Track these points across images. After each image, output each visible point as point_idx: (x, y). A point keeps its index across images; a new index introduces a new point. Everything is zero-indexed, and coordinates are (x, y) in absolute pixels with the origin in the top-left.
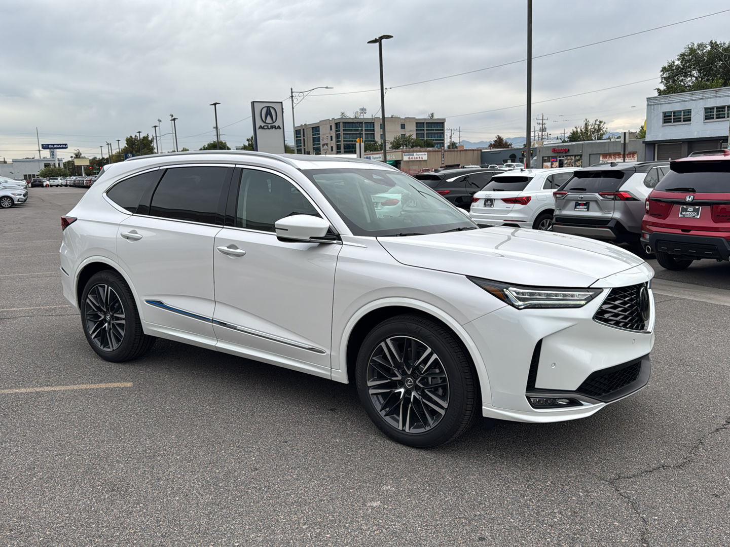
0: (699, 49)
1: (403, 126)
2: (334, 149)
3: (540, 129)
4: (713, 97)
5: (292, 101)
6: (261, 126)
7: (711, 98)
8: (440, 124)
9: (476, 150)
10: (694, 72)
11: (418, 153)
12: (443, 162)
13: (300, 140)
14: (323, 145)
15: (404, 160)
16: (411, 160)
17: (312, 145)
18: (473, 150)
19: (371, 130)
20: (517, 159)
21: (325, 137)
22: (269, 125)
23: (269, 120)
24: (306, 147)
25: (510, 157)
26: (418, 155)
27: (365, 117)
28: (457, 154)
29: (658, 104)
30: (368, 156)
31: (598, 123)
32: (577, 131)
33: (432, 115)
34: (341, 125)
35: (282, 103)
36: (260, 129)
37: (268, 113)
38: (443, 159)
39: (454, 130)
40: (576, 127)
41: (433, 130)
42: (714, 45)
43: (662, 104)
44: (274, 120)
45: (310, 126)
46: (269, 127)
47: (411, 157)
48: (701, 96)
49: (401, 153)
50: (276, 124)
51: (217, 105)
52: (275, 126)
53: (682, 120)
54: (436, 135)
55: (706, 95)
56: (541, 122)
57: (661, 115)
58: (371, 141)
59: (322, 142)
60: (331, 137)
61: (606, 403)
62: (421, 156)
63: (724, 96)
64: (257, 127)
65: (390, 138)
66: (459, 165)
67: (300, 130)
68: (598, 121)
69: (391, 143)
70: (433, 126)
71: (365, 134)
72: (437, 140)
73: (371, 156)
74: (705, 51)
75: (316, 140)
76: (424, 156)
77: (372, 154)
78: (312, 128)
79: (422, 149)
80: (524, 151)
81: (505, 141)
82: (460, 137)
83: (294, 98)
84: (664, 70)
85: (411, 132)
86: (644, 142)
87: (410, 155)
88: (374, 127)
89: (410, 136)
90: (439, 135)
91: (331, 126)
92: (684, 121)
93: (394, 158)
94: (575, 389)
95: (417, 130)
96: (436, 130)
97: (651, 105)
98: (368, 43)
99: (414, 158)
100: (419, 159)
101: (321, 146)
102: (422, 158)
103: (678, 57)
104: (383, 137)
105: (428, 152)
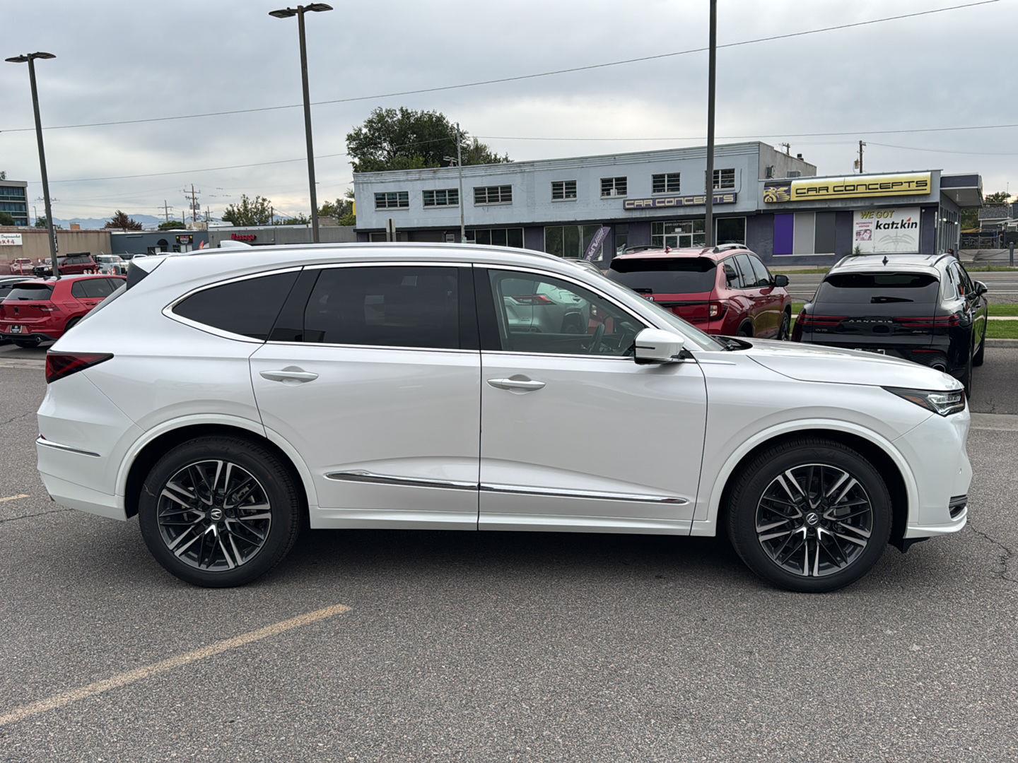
0: (388, 116)
3: (191, 206)
4: (432, 179)
7: (429, 179)
8: (20, 189)
9: (102, 232)
10: (385, 144)
11: (5, 235)
12: (57, 249)
18: (98, 232)
20: (170, 247)
25: (158, 244)
26: (6, 237)
29: (368, 183)
31: (260, 201)
32: (233, 211)
38: (56, 244)
40: (231, 205)
41: (7, 198)
42: (406, 114)
43: (373, 183)
48: (417, 176)
53: (398, 204)
54: (13, 207)
55: (424, 176)
56: (191, 195)
57: (373, 199)
62: (10, 239)
63: (444, 178)
66: (89, 253)
68: (261, 198)
72: (15, 214)
74: (395, 119)
76: (16, 237)
79: (12, 228)
80: (179, 236)
81: (130, 219)
84: (350, 138)
86: (355, 230)
90: (18, 206)
92: (400, 206)
96: (12, 198)
97: (359, 183)
98: (7, 60)
100: (7, 244)
102: (13, 242)
103: (365, 124)
105: (23, 232)
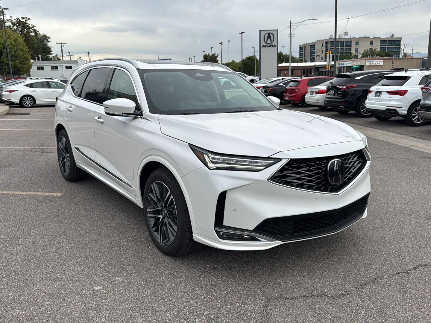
1: (371, 43)
2: (324, 58)
5: (291, 29)
6: (264, 45)
8: (399, 41)
9: (419, 58)
11: (377, 61)
12: (393, 67)
13: (303, 53)
14: (317, 56)
15: (367, 65)
16: (371, 65)
17: (309, 56)
18: (417, 59)
19: (349, 46)
21: (318, 51)
22: (269, 45)
23: (269, 41)
24: (306, 58)
26: (377, 62)
27: (347, 38)
28: (405, 61)
30: (343, 63)
33: (393, 35)
34: (329, 43)
35: (278, 30)
36: (263, 47)
37: (269, 37)
38: (393, 65)
39: (406, 45)
41: (393, 45)
44: (272, 41)
45: (309, 45)
46: (269, 46)
47: (371, 63)
49: (364, 60)
50: (273, 44)
51: (243, 34)
52: (273, 45)
54: (394, 49)
58: (349, 53)
59: (316, 54)
60: (322, 51)
61: (283, 241)
62: (378, 63)
64: (262, 46)
65: (361, 51)
66: (404, 68)
67: (303, 47)
69: (362, 54)
70: (393, 43)
71: (345, 48)
72: (395, 52)
73: (345, 63)
75: (312, 53)
76: (381, 62)
77: (346, 61)
78: (311, 45)
79: (381, 58)
82: (413, 50)
83: (291, 27)
85: (377, 47)
87: (371, 62)
88: (351, 44)
89: (375, 50)
90: (396, 49)
91: (323, 44)
93: (360, 64)
94: (252, 229)
95: (381, 45)
96: (395, 45)
99: (374, 64)
100: (377, 65)
101: (315, 56)
102: (379, 64)
104: (357, 50)
105: (384, 60)
